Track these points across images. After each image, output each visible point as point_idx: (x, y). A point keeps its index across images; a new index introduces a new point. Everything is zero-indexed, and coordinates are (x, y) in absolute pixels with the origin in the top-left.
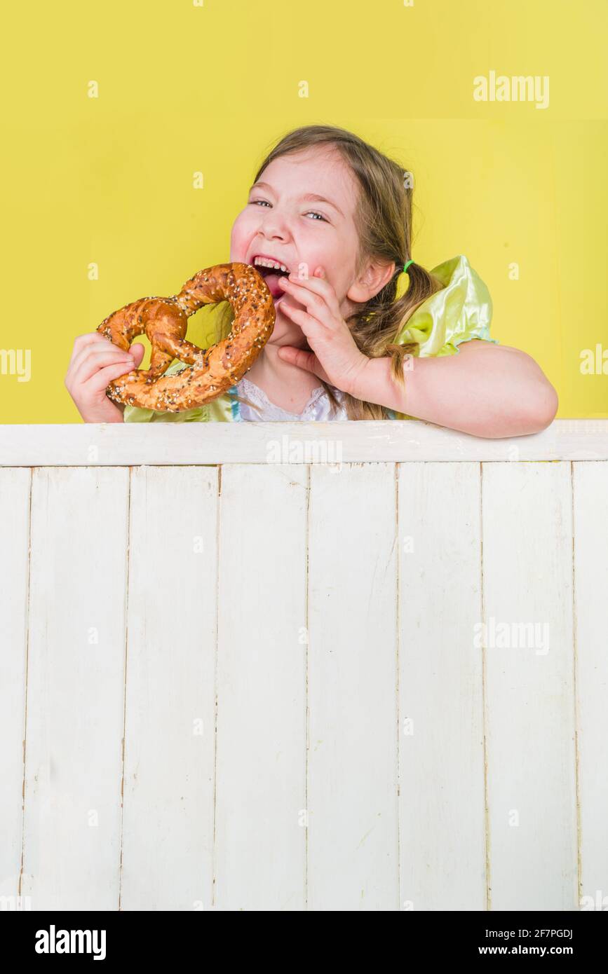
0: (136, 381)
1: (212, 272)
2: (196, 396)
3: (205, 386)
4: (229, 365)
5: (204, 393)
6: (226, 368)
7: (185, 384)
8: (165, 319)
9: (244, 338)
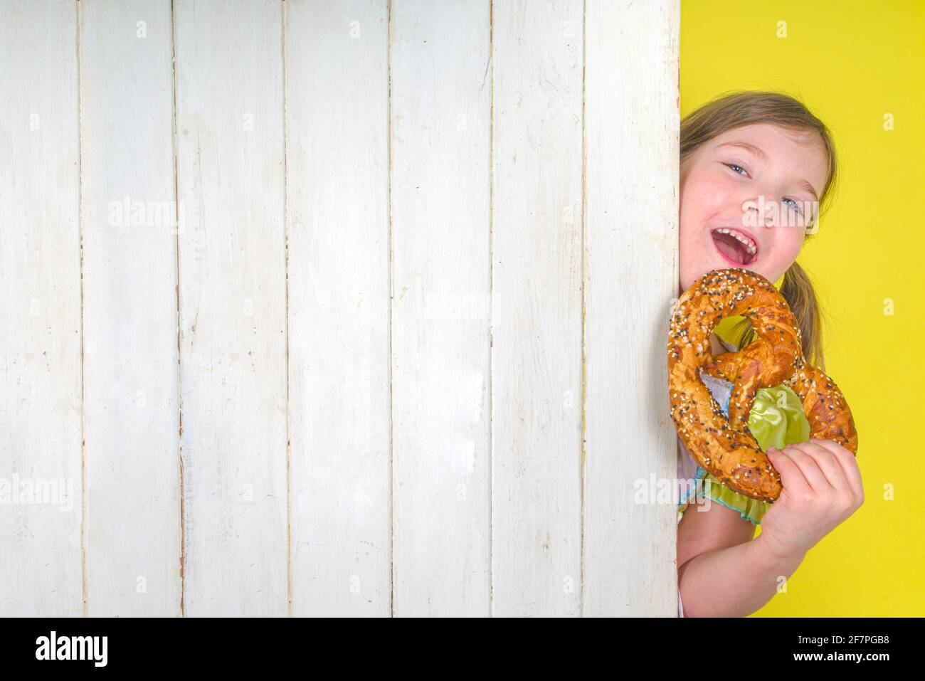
0: (698, 355)
1: (842, 412)
2: (695, 442)
3: (709, 451)
4: (738, 477)
5: (700, 450)
6: (734, 473)
7: (706, 425)
8: (777, 369)
9: (771, 487)
